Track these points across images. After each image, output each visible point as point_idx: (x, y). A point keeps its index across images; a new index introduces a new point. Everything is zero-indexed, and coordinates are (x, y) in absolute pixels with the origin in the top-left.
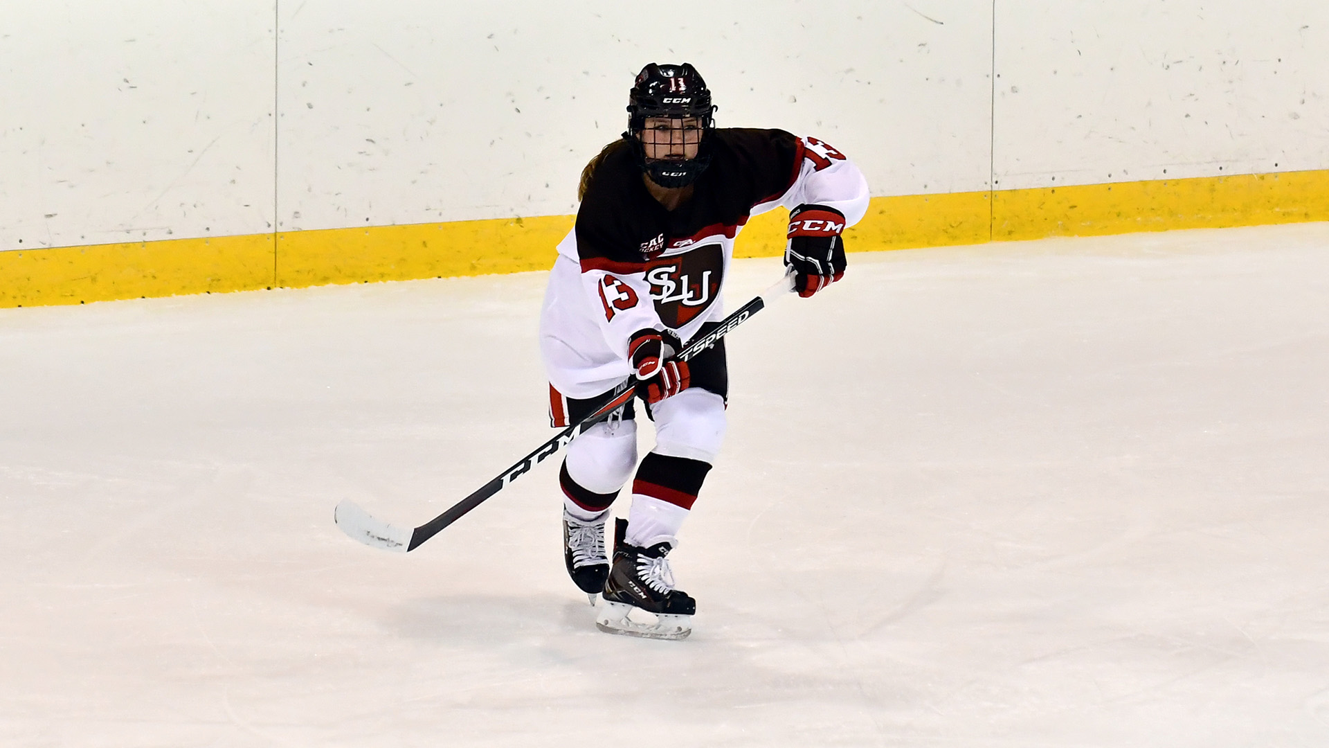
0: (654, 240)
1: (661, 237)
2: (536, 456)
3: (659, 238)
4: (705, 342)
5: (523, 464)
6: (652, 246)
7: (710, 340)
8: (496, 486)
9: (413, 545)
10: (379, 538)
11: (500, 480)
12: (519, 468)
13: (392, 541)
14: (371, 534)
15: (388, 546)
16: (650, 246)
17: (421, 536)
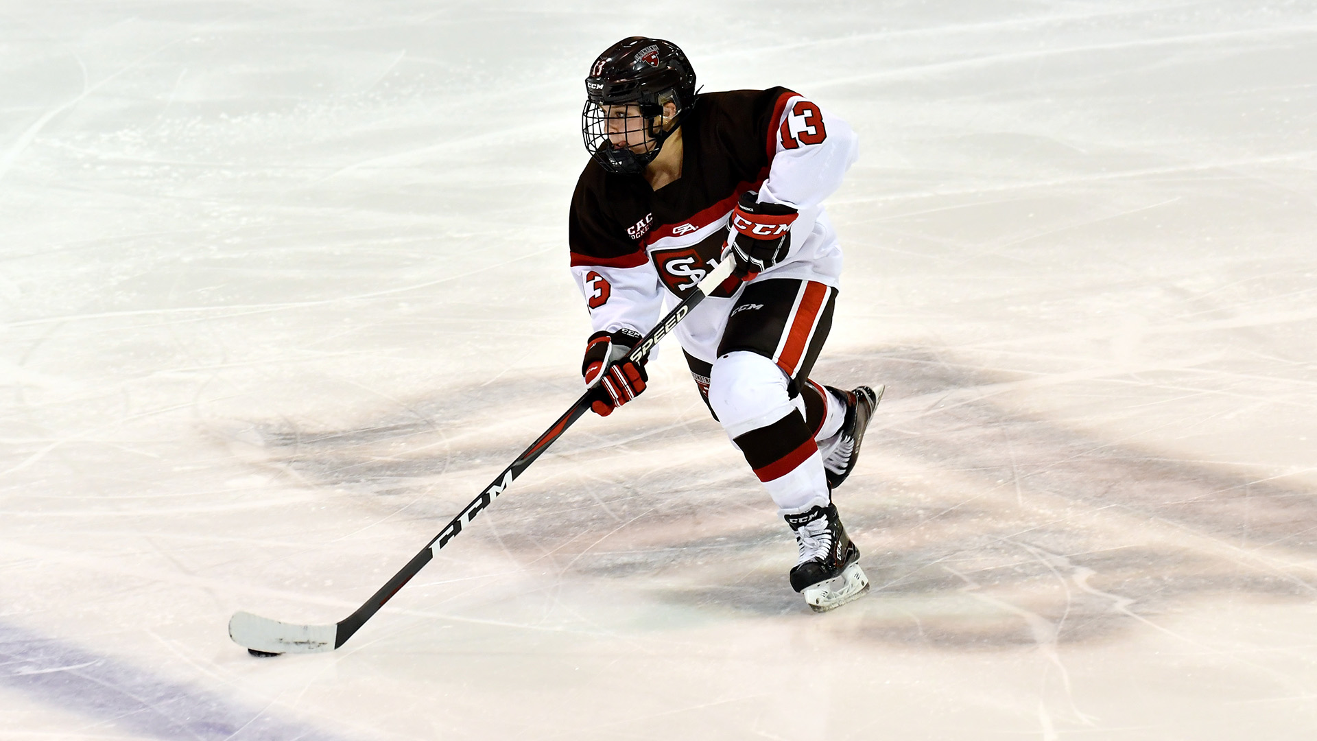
0: (641, 222)
1: (649, 217)
2: (466, 515)
3: (647, 218)
4: (641, 350)
5: (452, 527)
6: (641, 229)
7: (646, 346)
8: (425, 556)
9: (339, 642)
10: (296, 643)
11: (427, 549)
12: (448, 532)
13: (314, 642)
14: (284, 641)
15: (309, 648)
16: (639, 229)
17: (346, 630)
